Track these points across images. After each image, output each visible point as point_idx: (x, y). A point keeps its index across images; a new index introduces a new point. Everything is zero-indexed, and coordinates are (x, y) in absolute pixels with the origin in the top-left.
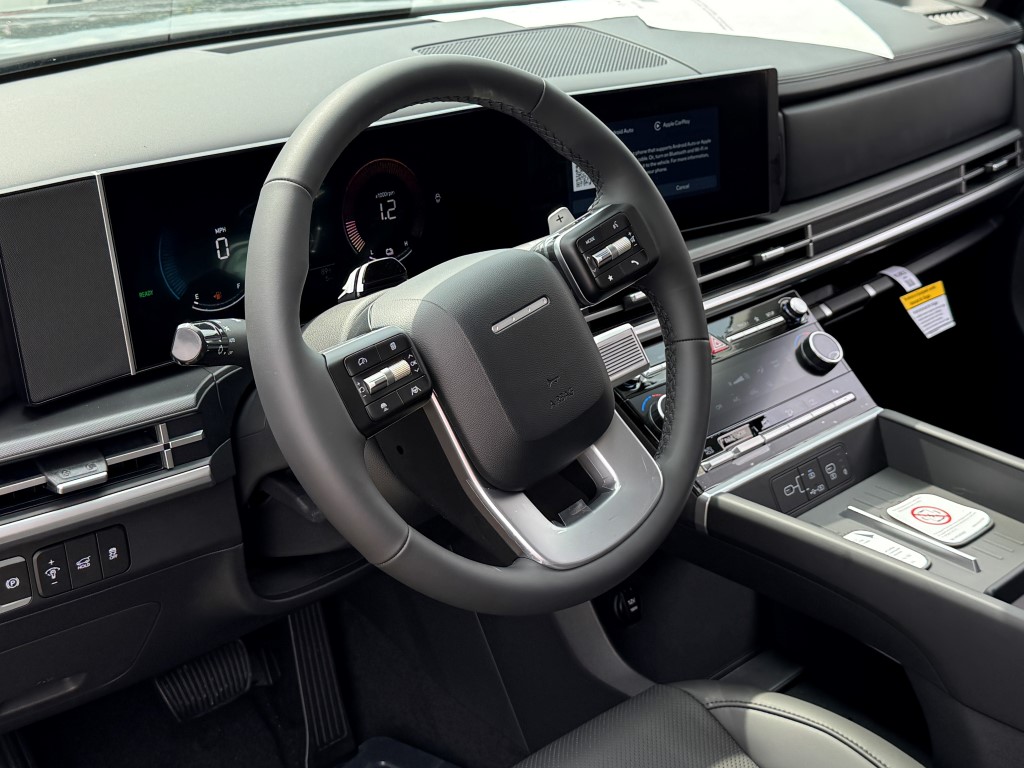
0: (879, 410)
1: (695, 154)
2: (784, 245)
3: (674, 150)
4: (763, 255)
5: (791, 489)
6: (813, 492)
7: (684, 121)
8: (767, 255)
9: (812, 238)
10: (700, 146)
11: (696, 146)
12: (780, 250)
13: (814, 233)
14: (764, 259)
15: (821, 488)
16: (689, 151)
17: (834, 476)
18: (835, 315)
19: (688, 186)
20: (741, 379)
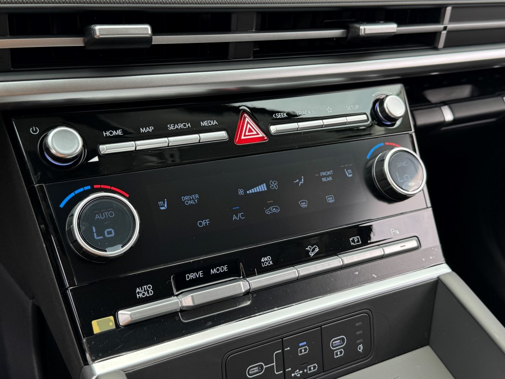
0: (443, 270)
2: (400, 24)
4: (362, 27)
5: (261, 366)
6: (298, 373)
8: (368, 29)
9: (448, 24)
12: (391, 28)
13: (452, 20)
14: (362, 33)
15: (312, 368)
17: (339, 353)
18: (456, 121)
20: (263, 188)
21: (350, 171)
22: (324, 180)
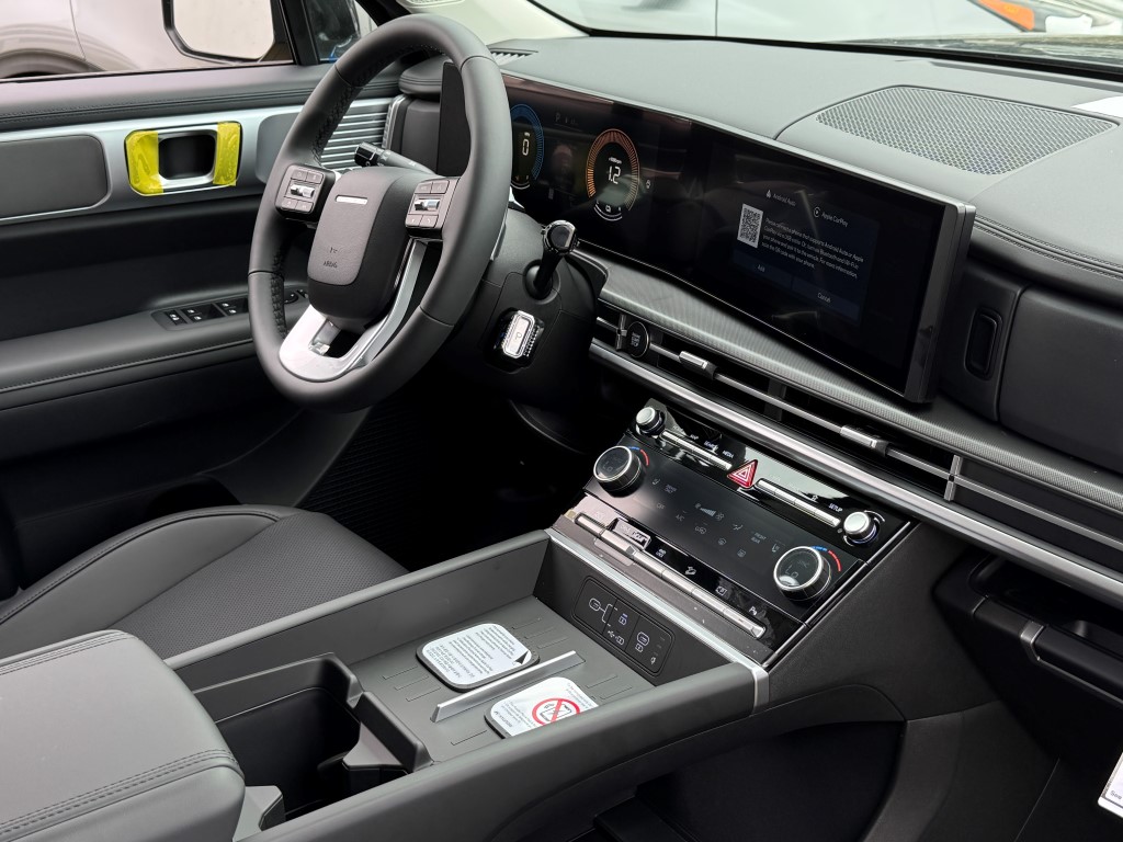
1: (844, 266)
3: (826, 250)
5: (597, 605)
6: (612, 634)
7: (841, 221)
9: (954, 475)
10: (851, 260)
11: (847, 258)
15: (621, 641)
16: (839, 260)
17: (639, 648)
19: (828, 300)
20: (711, 513)
21: (778, 548)
22: (753, 539)
